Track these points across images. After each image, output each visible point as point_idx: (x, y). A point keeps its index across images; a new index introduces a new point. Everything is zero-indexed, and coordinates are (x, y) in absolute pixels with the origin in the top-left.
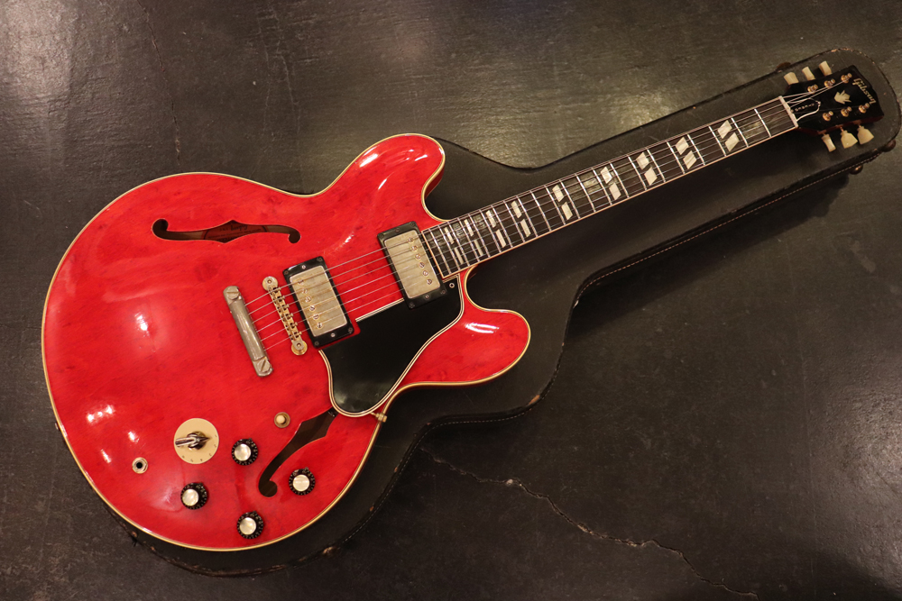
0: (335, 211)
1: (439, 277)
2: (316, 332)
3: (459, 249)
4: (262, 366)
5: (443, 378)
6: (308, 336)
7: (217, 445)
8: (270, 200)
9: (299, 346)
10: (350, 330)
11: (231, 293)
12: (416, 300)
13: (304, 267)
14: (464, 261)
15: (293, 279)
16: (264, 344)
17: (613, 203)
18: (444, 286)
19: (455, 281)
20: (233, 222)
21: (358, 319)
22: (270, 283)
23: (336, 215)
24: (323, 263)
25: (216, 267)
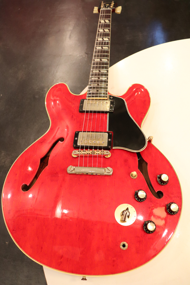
1: (107, 100)
2: (106, 145)
3: (100, 90)
4: (108, 171)
6: (105, 148)
7: (132, 206)
9: (108, 154)
10: (110, 134)
11: (71, 169)
13: (76, 139)
14: (105, 90)
15: (79, 144)
16: (99, 167)
17: (109, 49)
19: (110, 96)
20: (41, 159)
21: (107, 130)
22: (75, 153)
24: (79, 132)
25: (55, 172)
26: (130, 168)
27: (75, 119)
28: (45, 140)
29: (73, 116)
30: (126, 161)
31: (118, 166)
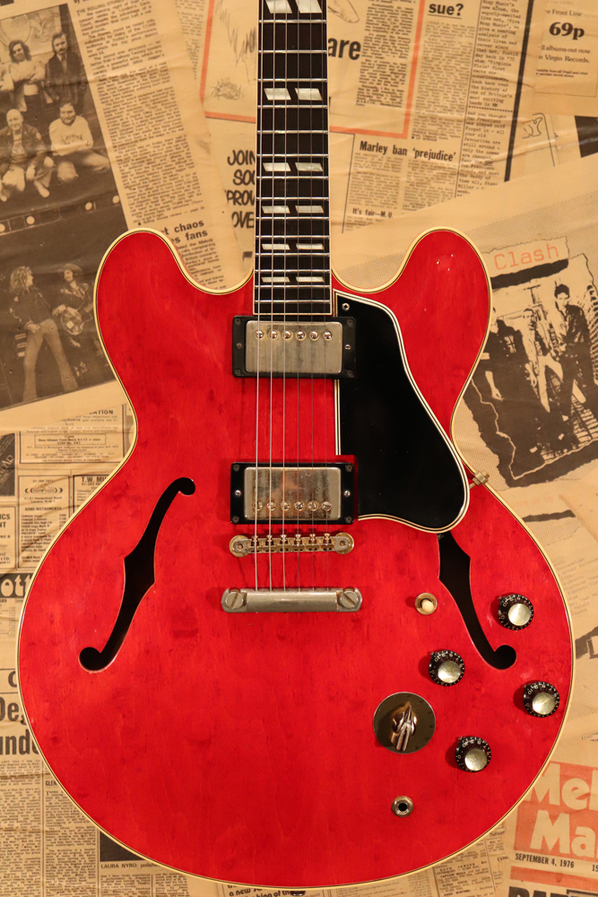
0: (171, 416)
1: (329, 319)
2: (336, 513)
3: (300, 275)
5: (463, 373)
8: (117, 498)
9: (343, 542)
10: (350, 468)
12: (346, 364)
13: (238, 493)
14: (320, 274)
15: (250, 514)
18: (342, 316)
19: (341, 300)
20: (127, 560)
21: (338, 452)
22: (239, 545)
23: (179, 419)
24: (243, 467)
25: (184, 607)
26: (413, 579)
27: (221, 405)
28: (127, 487)
29: (212, 392)
30: (400, 557)
31: (377, 576)
